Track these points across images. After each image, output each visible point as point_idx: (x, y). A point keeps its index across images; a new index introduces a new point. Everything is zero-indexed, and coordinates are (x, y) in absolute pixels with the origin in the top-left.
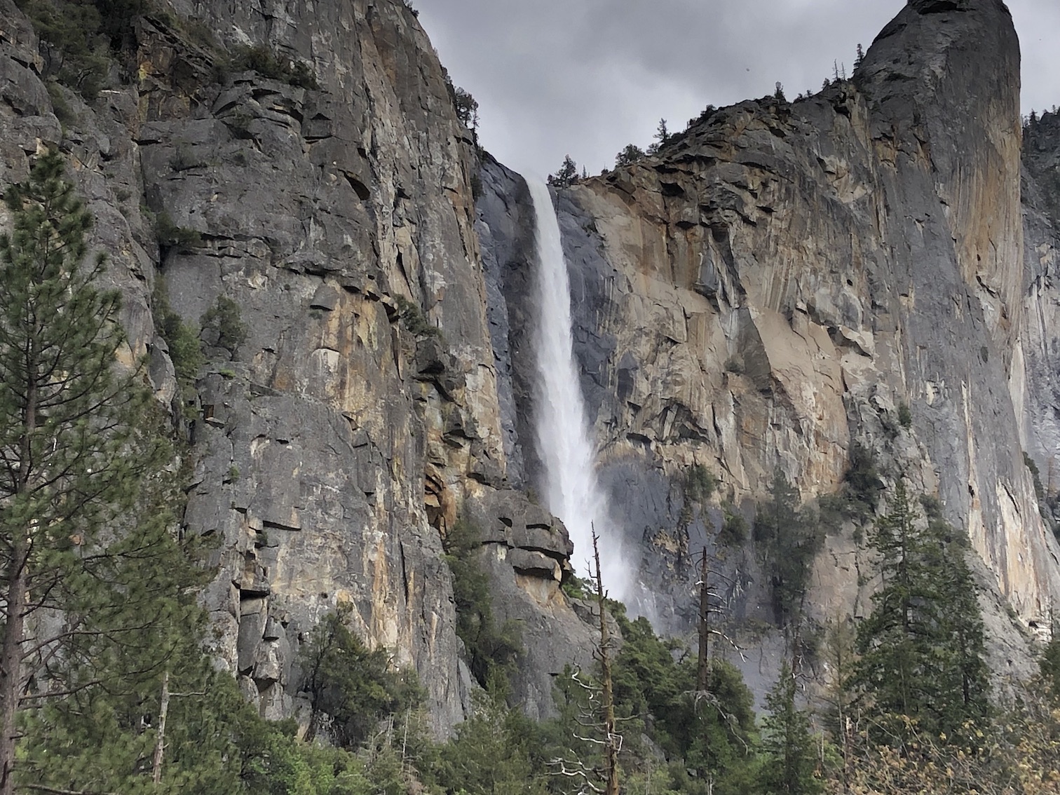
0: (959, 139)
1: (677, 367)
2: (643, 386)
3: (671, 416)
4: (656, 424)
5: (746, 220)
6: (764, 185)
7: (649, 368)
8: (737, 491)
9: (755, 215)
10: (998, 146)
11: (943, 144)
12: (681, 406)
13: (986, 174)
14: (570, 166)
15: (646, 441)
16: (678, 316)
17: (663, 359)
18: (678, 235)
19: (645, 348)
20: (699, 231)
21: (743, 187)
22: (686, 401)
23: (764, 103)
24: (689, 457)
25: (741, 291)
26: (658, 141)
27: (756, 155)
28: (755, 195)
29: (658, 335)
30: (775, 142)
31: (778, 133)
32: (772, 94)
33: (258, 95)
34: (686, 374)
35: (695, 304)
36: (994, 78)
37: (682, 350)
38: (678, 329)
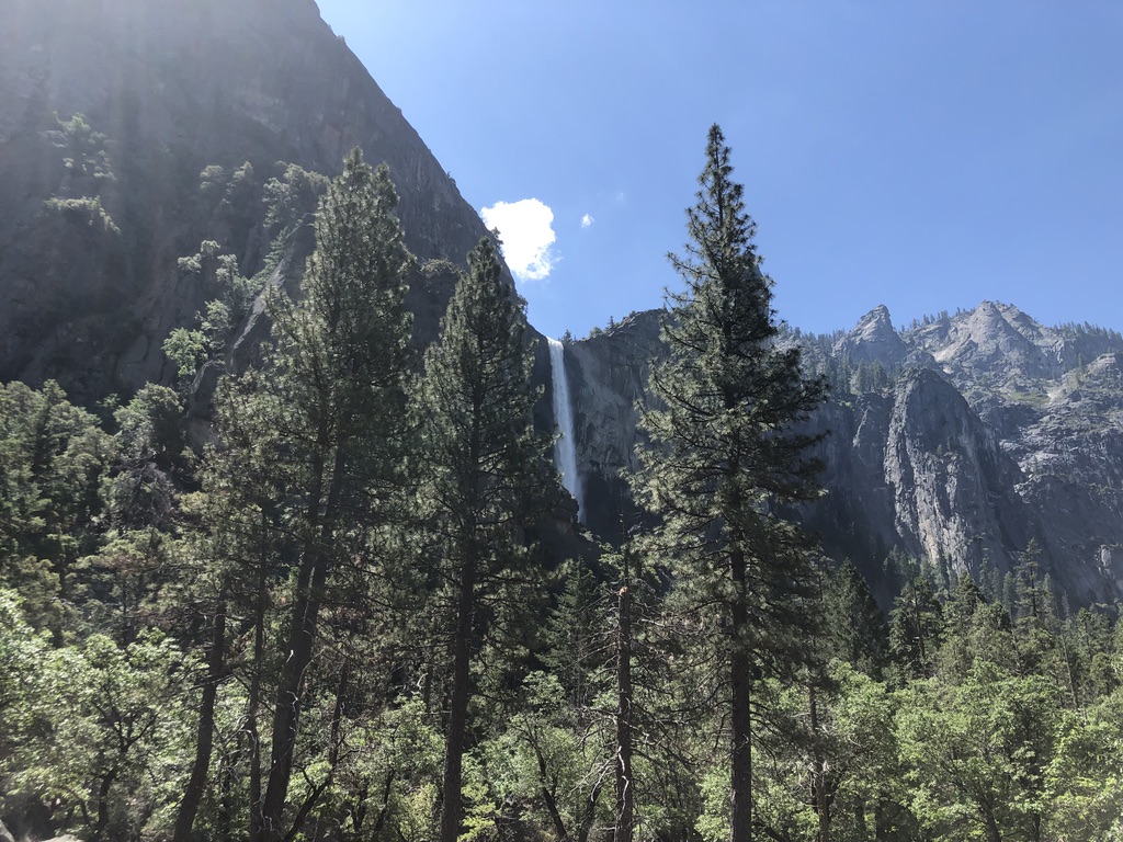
1: (613, 430)
2: (598, 438)
3: (609, 453)
4: (602, 456)
7: (600, 430)
12: (614, 448)
14: (569, 335)
15: (597, 464)
16: (615, 407)
17: (607, 427)
18: (617, 370)
19: (599, 422)
20: (627, 367)
22: (617, 445)
23: (658, 312)
26: (609, 326)
29: (605, 415)
32: (662, 308)
34: (617, 434)
35: (622, 402)
37: (617, 422)
38: (615, 413)
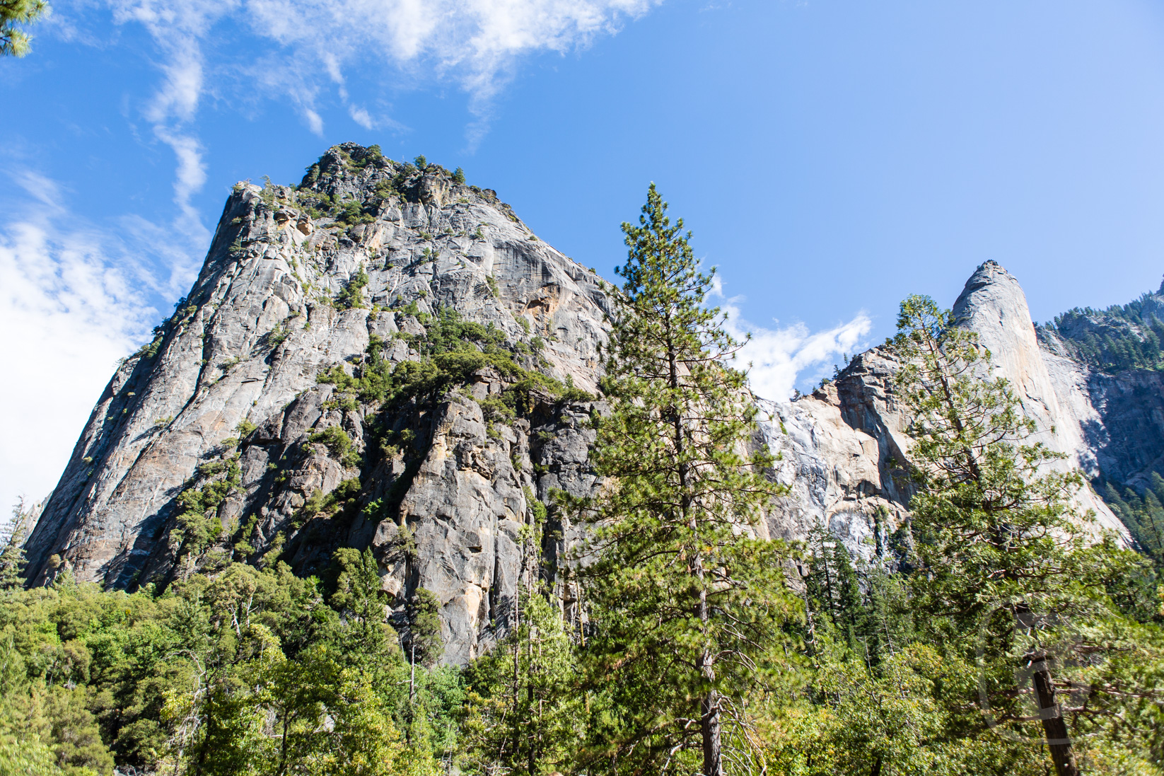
0: (1001, 338)
1: (860, 466)
2: (846, 476)
3: (862, 487)
4: (856, 491)
5: (880, 398)
6: (885, 381)
7: (847, 468)
8: (900, 513)
9: (884, 395)
10: (1022, 336)
11: (993, 342)
12: (866, 481)
13: (1019, 351)
14: (797, 393)
15: (853, 499)
16: (857, 443)
17: (853, 463)
18: (851, 410)
19: (843, 460)
20: (861, 406)
21: (875, 384)
22: (868, 479)
23: (881, 348)
24: (875, 503)
25: (885, 429)
26: (836, 373)
27: (878, 370)
28: (881, 387)
29: (849, 454)
30: (886, 362)
31: (888, 358)
33: (572, 408)
34: (865, 468)
35: (863, 436)
36: (1012, 308)
37: (863, 457)
38: (858, 450)
